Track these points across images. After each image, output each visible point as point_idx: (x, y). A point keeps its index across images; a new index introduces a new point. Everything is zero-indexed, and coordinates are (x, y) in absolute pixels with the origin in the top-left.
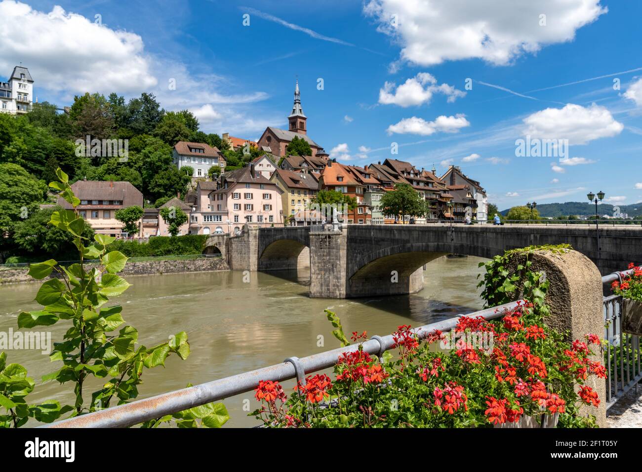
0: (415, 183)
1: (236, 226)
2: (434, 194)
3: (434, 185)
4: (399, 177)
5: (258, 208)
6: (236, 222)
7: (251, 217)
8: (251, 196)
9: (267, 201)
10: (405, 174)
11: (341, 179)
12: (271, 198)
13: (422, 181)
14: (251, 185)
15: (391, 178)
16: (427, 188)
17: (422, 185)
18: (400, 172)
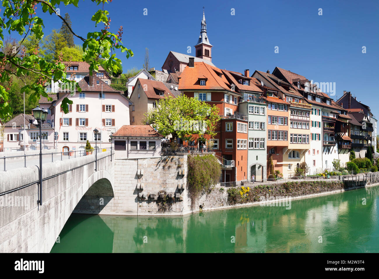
0: (310, 99)
1: (64, 145)
2: (332, 113)
3: (332, 102)
4: (290, 88)
5: (95, 123)
6: (66, 141)
7: (85, 134)
8: (86, 108)
9: (108, 115)
10: (299, 86)
11: (202, 82)
12: (113, 110)
13: (319, 97)
14: (86, 94)
15: (280, 88)
16: (324, 104)
17: (318, 101)
18: (291, 83)
